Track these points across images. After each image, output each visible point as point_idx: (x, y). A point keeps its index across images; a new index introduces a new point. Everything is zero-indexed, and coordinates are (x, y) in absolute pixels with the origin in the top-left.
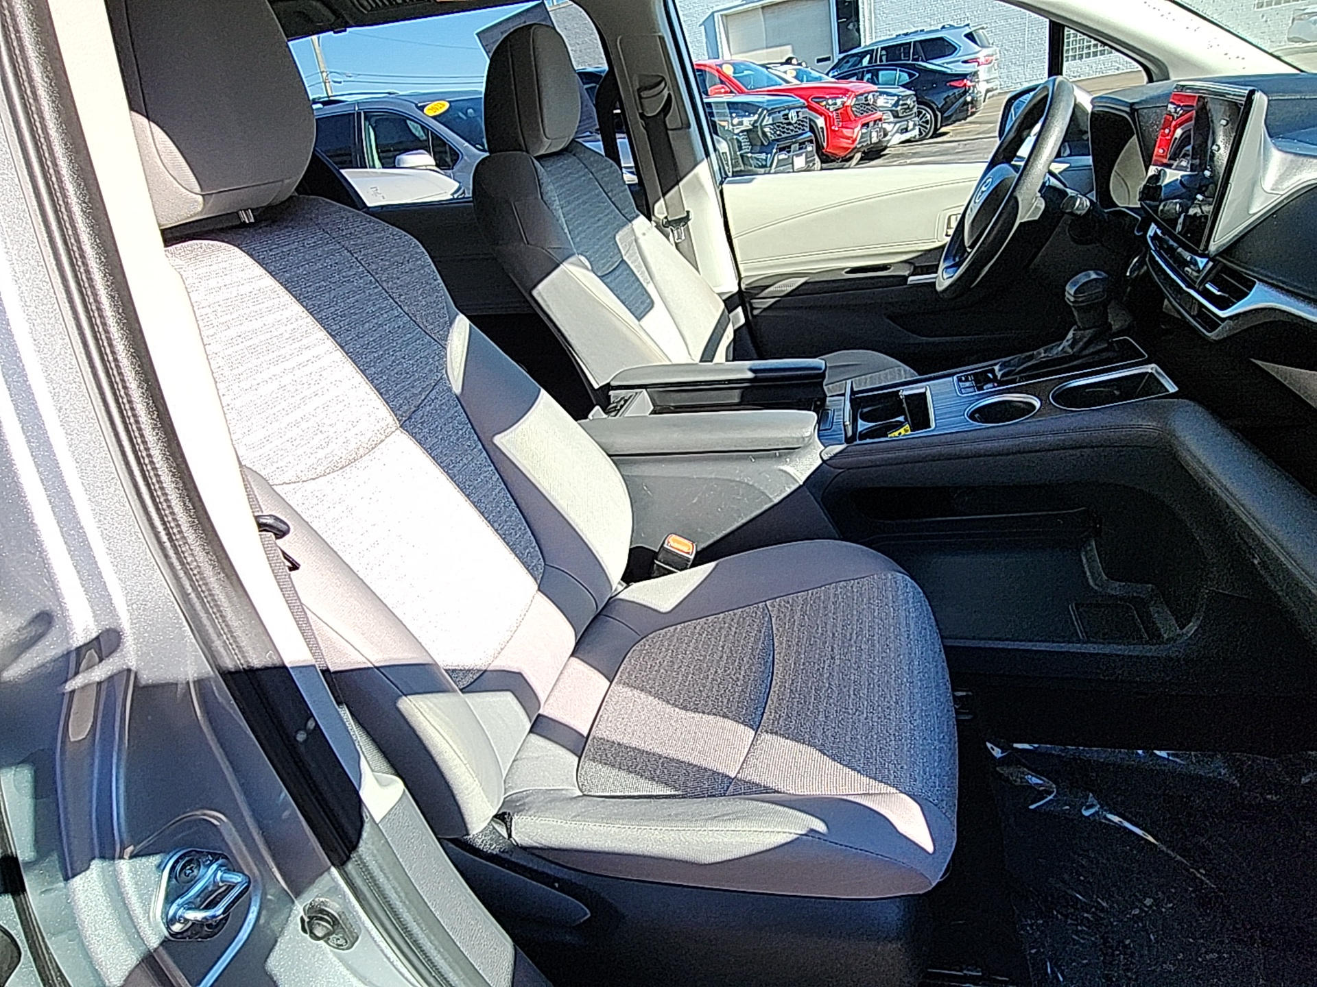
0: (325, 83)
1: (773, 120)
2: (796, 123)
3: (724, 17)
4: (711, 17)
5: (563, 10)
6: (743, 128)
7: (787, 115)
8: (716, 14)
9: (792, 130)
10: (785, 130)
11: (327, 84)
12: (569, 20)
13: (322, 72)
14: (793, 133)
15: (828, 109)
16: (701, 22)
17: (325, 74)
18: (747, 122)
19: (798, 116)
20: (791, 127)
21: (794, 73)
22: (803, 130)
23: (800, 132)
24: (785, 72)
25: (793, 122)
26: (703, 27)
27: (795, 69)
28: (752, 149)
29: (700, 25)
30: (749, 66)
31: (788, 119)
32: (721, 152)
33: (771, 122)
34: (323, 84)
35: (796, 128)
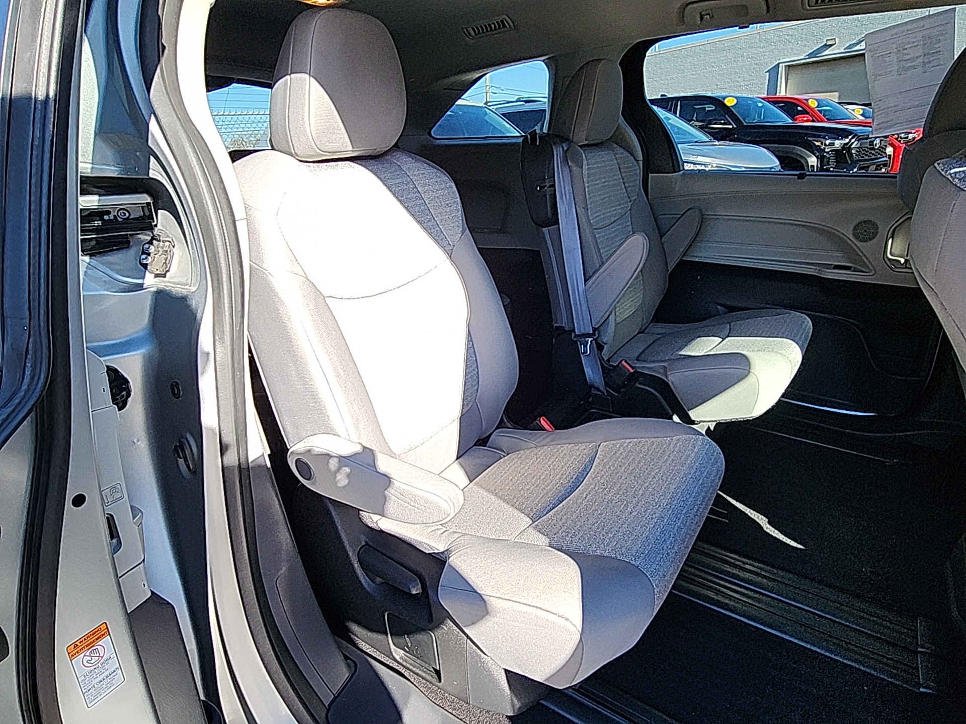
0: (487, 93)
1: (861, 145)
2: (878, 149)
3: (787, 68)
4: (777, 67)
5: (662, 55)
6: (833, 148)
7: (873, 141)
8: (781, 65)
9: (873, 154)
10: (868, 153)
11: (488, 94)
12: (664, 62)
13: (486, 86)
14: (873, 157)
15: (900, 141)
16: (767, 70)
17: (488, 87)
18: (838, 144)
19: (881, 143)
20: (873, 152)
21: (861, 112)
22: (881, 155)
23: (879, 156)
24: (853, 110)
25: (876, 148)
26: (768, 74)
27: (862, 109)
28: (836, 166)
29: (766, 72)
30: (828, 103)
31: (873, 145)
32: (810, 164)
33: (858, 146)
34: (485, 94)
35: (877, 152)
